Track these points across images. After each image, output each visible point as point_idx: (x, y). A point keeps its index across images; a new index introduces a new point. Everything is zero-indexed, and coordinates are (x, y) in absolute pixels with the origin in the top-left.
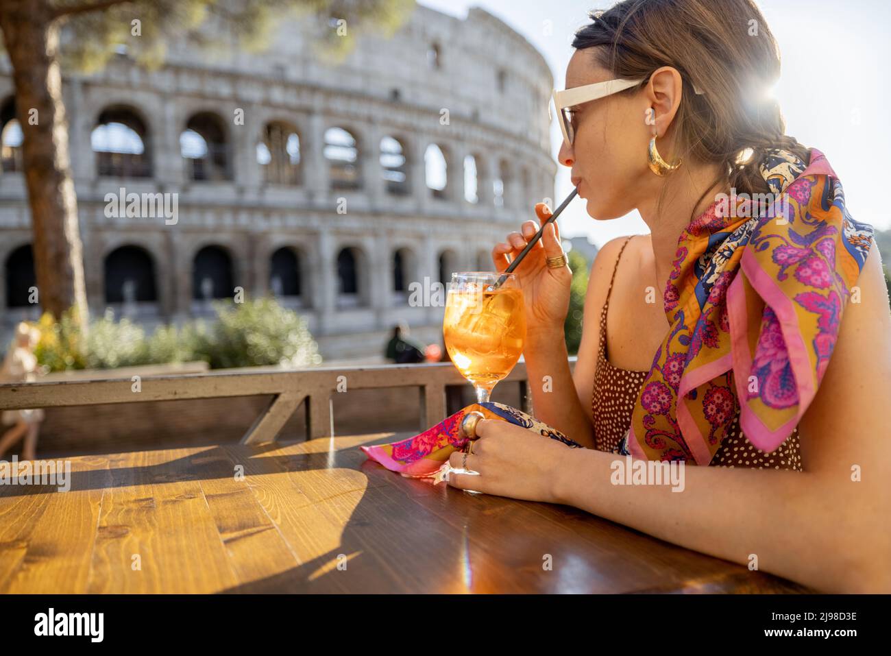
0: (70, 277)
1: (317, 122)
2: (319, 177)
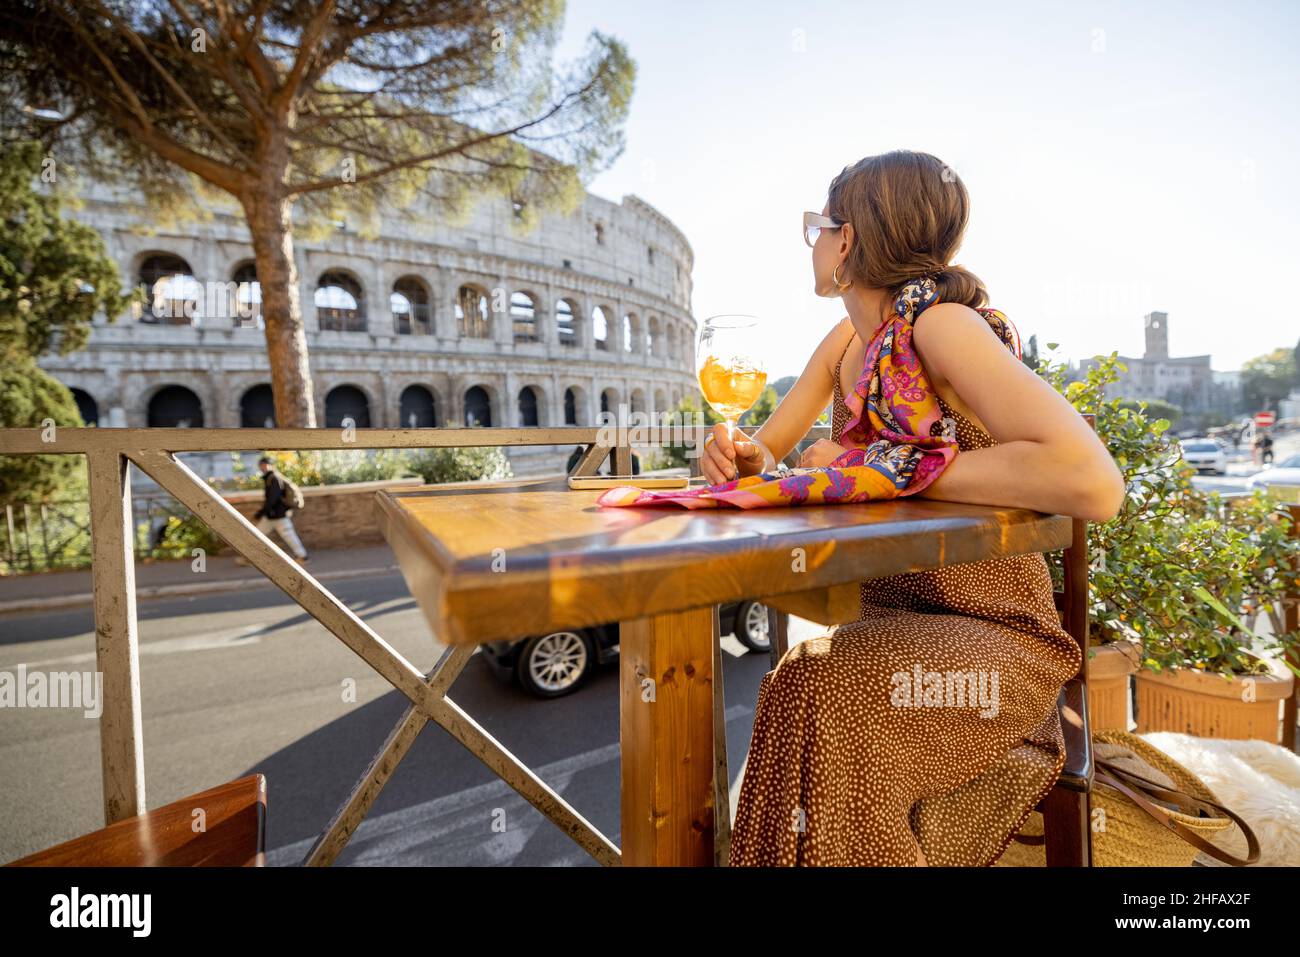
0: (305, 409)
1: (503, 286)
2: (505, 330)
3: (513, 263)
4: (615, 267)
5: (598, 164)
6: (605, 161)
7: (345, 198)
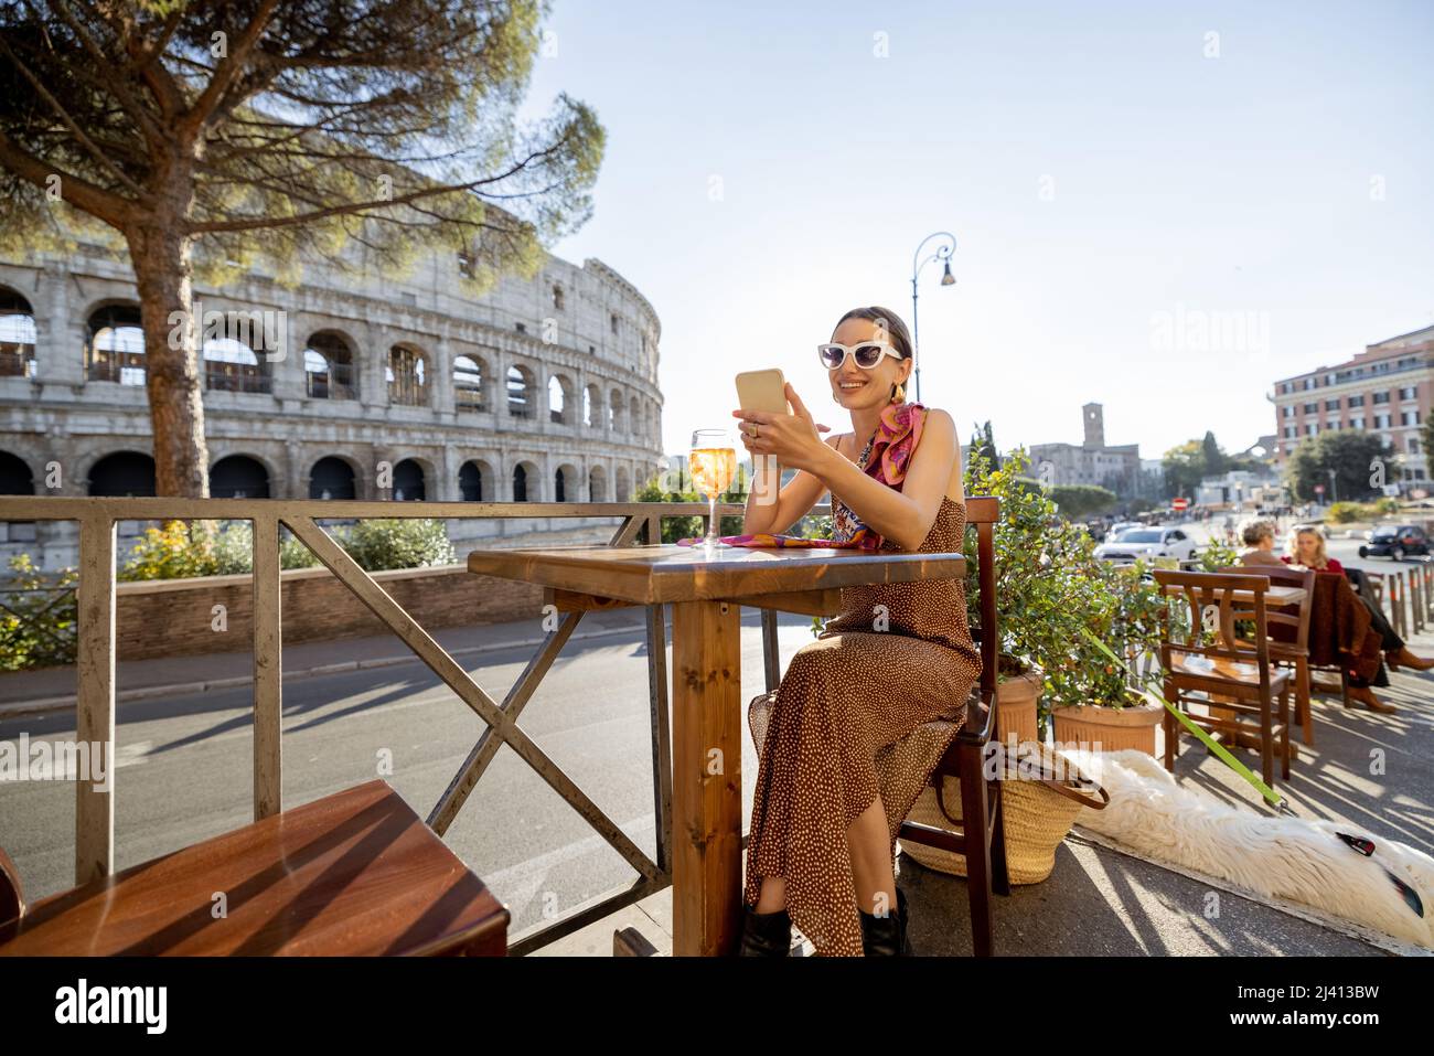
1: (445, 348)
2: (445, 397)
3: (457, 323)
4: (575, 334)
5: (562, 228)
6: (570, 225)
7: (259, 240)
